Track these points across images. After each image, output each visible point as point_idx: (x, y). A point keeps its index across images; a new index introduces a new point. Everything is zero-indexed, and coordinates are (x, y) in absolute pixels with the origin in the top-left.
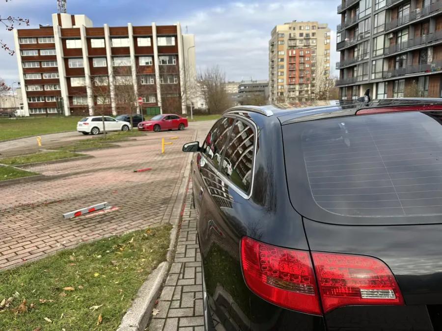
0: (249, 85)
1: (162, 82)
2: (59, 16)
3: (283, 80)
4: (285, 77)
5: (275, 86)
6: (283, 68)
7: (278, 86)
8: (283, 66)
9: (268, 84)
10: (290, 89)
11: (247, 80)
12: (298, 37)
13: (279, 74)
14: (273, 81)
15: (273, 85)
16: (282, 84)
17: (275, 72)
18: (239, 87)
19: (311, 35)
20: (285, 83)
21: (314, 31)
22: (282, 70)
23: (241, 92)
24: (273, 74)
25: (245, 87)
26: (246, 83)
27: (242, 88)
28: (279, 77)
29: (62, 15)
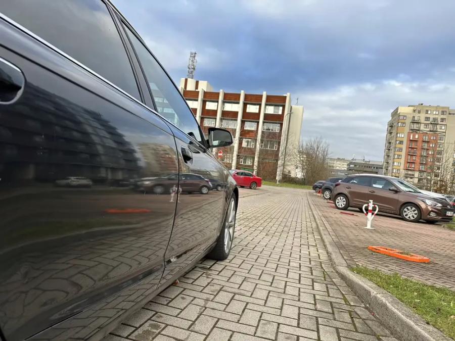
0: (360, 165)
1: (262, 147)
2: (186, 80)
3: (400, 164)
4: (403, 161)
5: (390, 168)
6: (402, 151)
7: (393, 169)
8: (402, 149)
9: (382, 165)
10: (406, 174)
11: (359, 159)
12: (423, 120)
13: (396, 157)
14: (388, 163)
15: (388, 167)
16: (398, 167)
17: (391, 155)
18: (349, 165)
19: (439, 120)
20: (402, 167)
21: (443, 116)
22: (399, 153)
23: (350, 169)
24: (388, 156)
25: (355, 165)
26: (357, 161)
27: (352, 166)
28: (395, 160)
29: (189, 80)
